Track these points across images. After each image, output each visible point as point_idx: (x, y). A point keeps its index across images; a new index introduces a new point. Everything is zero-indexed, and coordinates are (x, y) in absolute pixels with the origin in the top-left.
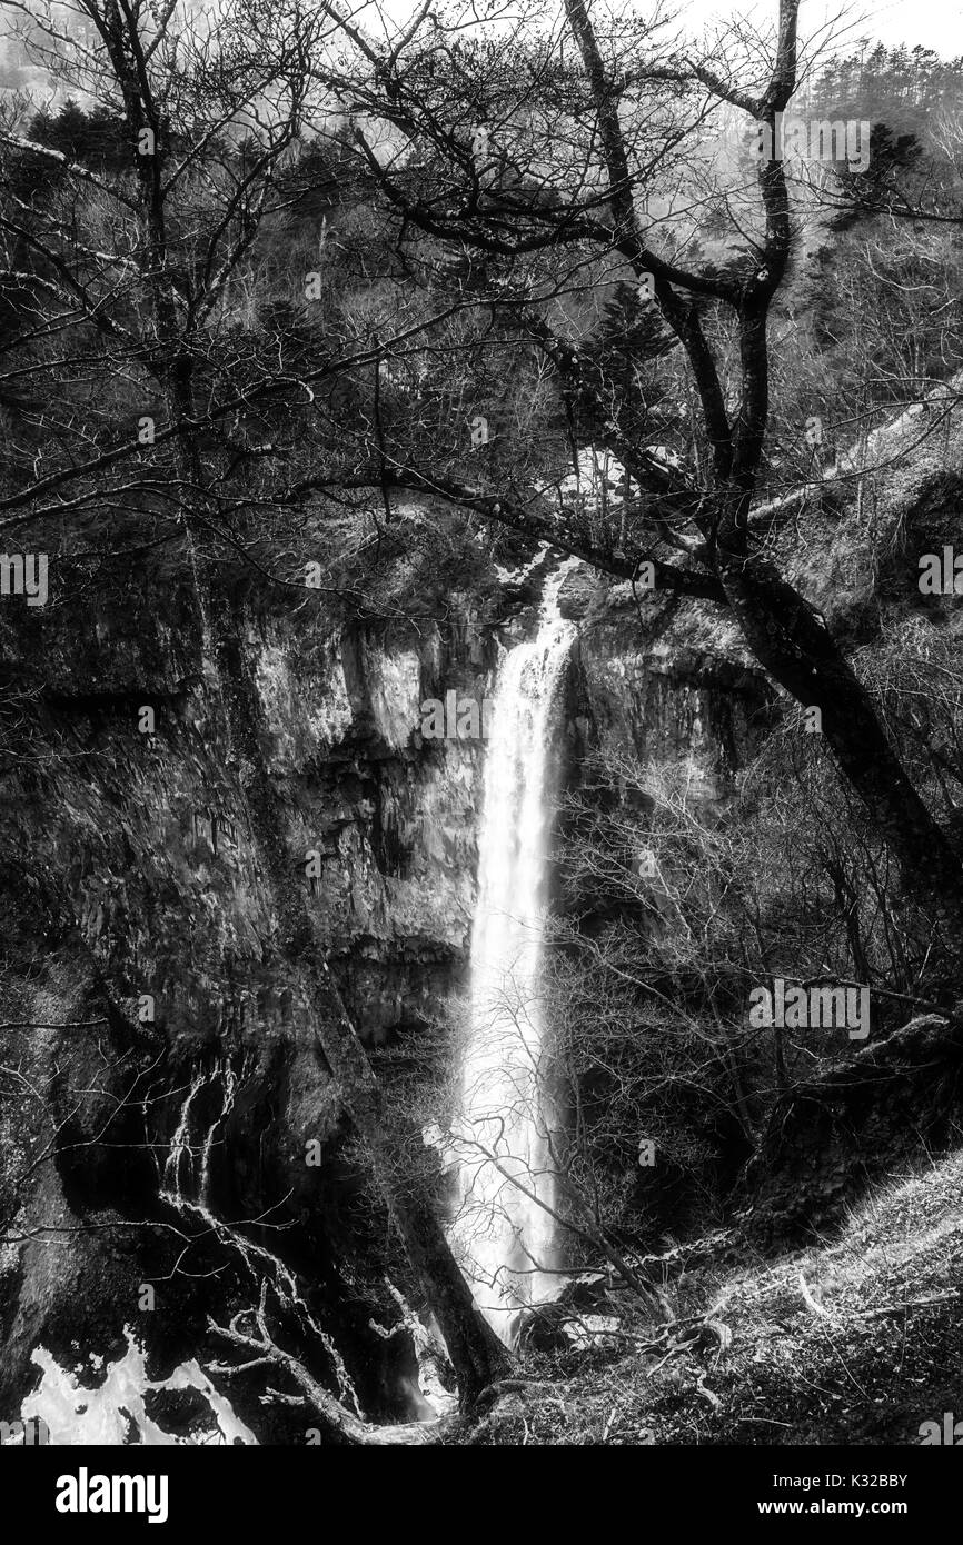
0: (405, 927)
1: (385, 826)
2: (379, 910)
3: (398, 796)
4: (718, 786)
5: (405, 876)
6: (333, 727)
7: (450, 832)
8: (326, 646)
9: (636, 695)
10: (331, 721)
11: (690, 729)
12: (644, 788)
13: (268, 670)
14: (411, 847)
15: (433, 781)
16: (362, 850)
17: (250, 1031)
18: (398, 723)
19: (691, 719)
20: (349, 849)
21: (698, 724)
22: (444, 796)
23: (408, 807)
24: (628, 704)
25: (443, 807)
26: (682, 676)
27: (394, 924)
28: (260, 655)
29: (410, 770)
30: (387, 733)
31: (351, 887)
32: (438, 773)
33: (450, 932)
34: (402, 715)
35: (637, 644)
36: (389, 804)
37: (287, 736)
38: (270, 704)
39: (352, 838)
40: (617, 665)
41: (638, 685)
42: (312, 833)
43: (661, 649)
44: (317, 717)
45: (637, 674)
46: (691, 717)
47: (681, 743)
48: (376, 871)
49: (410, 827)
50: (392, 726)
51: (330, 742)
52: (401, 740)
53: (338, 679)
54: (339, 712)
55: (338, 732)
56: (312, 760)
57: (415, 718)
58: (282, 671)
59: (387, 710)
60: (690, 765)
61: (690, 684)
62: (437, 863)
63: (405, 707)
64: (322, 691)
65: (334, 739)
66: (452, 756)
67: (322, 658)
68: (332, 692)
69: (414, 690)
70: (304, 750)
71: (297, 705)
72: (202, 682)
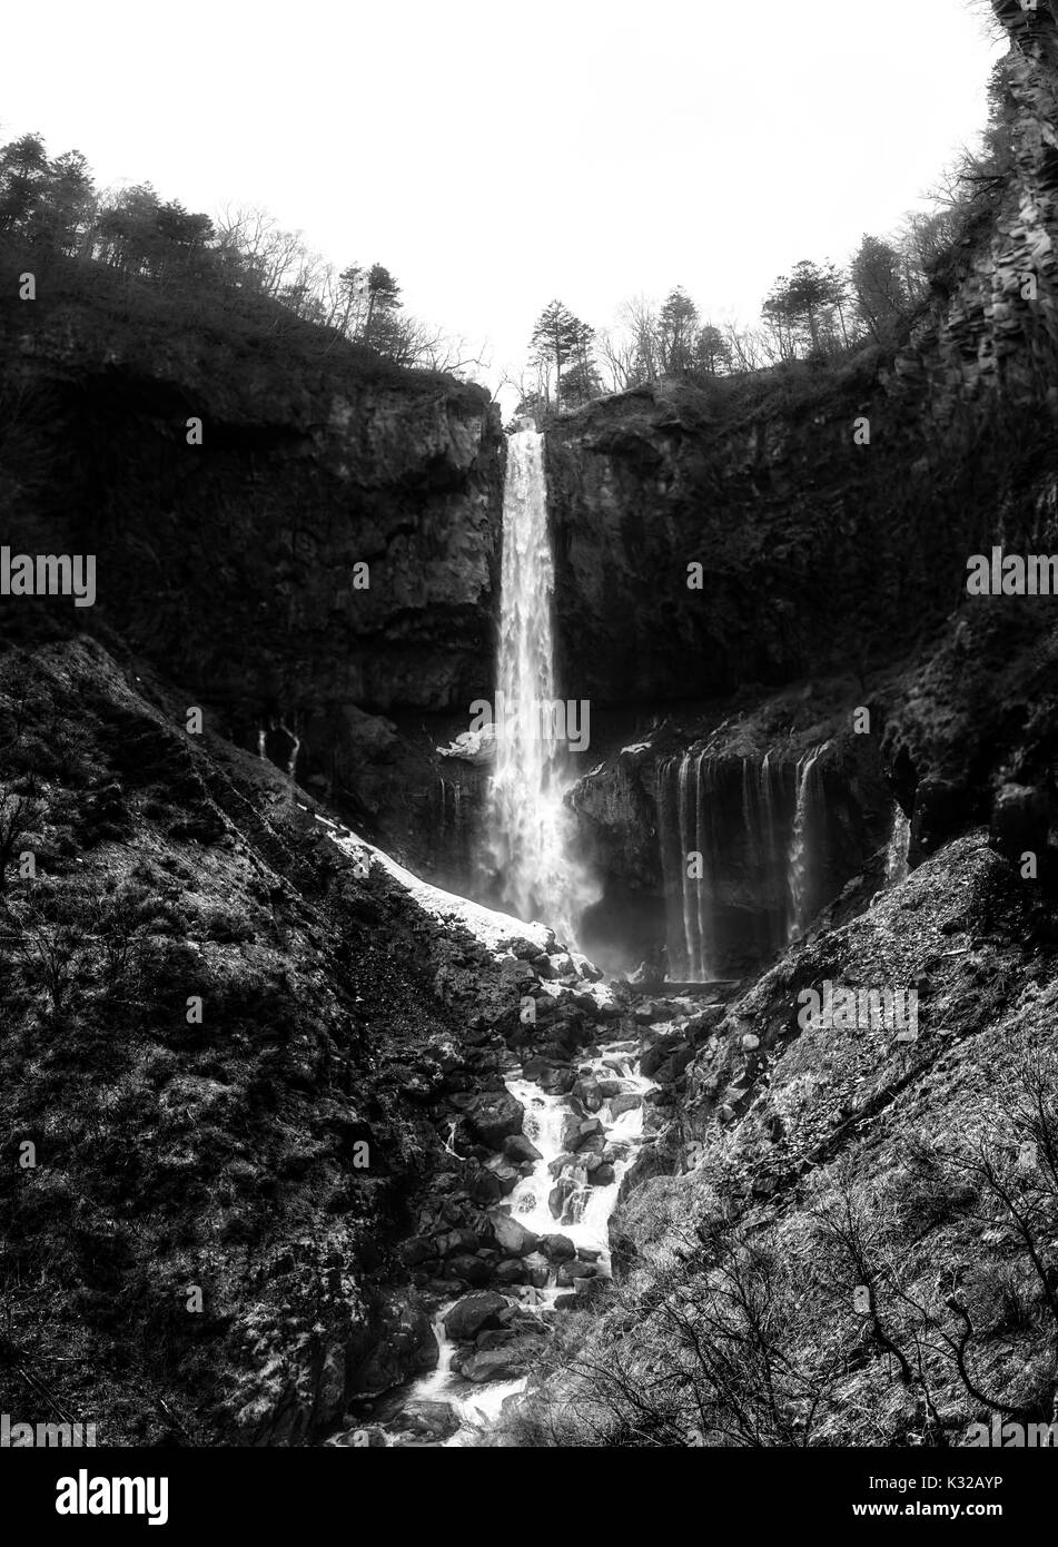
0: (439, 595)
1: (426, 532)
2: (418, 588)
4: (618, 500)
5: (443, 559)
6: (437, 446)
7: (470, 534)
8: (437, 403)
9: (577, 457)
11: (604, 473)
12: (585, 502)
14: (446, 542)
15: (461, 503)
16: (407, 550)
18: (465, 455)
19: (603, 468)
20: (397, 551)
21: (607, 471)
22: (468, 513)
23: (444, 522)
24: (575, 461)
25: (468, 519)
26: (602, 447)
27: (430, 594)
30: (456, 461)
31: (393, 577)
32: (466, 499)
33: (470, 595)
34: (468, 451)
35: (577, 435)
36: (427, 522)
38: (377, 443)
39: (401, 543)
40: (567, 443)
41: (580, 453)
42: (380, 534)
43: (588, 437)
44: (424, 442)
45: (579, 447)
46: (604, 468)
47: (601, 481)
49: (444, 532)
50: (462, 457)
51: (432, 455)
52: (467, 463)
53: (443, 420)
54: (443, 438)
55: (442, 446)
56: (410, 470)
57: (476, 452)
58: (391, 424)
59: (457, 449)
60: (605, 490)
61: (604, 453)
62: (465, 552)
63: (469, 447)
64: (431, 426)
65: (437, 452)
66: (474, 489)
67: (431, 410)
68: (439, 426)
69: (477, 436)
70: (404, 465)
71: (401, 439)
72: (323, 430)
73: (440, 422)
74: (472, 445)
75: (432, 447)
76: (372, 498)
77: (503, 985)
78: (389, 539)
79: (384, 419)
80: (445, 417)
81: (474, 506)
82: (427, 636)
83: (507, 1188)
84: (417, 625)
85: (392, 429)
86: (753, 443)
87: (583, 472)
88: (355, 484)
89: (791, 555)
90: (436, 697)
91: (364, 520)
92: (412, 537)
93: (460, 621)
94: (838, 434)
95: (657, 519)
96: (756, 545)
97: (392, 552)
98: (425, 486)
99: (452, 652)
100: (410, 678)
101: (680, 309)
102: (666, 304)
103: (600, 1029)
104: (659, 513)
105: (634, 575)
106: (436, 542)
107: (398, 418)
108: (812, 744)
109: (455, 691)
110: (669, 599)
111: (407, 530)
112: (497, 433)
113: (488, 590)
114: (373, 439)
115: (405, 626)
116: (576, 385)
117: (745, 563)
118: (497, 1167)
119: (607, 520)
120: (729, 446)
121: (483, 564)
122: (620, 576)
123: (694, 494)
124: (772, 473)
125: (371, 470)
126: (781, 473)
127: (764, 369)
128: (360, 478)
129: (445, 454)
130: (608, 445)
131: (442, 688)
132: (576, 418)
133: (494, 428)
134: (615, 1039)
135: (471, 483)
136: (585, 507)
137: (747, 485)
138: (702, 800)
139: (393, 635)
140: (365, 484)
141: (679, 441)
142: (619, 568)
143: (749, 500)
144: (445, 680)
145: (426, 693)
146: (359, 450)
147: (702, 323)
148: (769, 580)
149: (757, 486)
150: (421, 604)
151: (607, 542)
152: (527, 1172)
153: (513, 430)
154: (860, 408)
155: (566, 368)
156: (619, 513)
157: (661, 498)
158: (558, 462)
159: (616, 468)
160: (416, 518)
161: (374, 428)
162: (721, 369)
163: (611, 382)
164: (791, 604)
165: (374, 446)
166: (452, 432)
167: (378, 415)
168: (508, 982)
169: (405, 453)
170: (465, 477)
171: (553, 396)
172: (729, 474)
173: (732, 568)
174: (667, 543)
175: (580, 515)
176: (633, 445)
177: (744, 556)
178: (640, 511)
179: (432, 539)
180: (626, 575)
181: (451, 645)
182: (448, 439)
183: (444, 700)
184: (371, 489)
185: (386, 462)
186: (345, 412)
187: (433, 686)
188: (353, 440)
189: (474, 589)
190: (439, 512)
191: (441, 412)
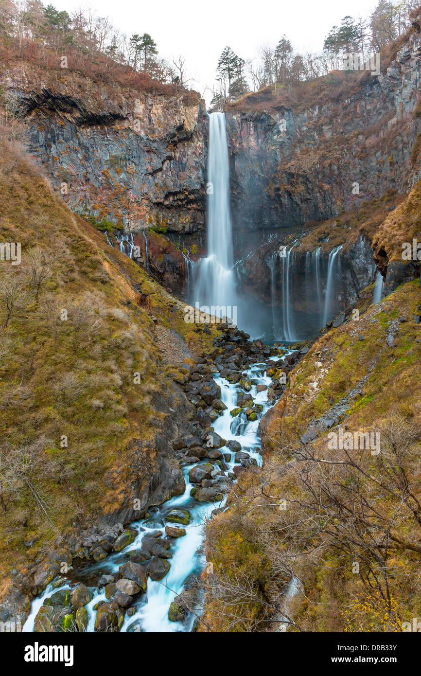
0: (184, 186)
1: (177, 160)
2: (175, 183)
4: (256, 143)
5: (185, 170)
7: (196, 160)
8: (178, 100)
9: (239, 123)
12: (242, 144)
13: (155, 111)
14: (186, 163)
15: (191, 146)
16: (170, 167)
18: (192, 124)
20: (166, 168)
21: (252, 129)
22: (194, 150)
23: (184, 155)
24: (238, 125)
25: (194, 153)
27: (181, 185)
29: (186, 144)
30: (188, 127)
31: (165, 179)
32: (193, 144)
33: (196, 185)
35: (238, 113)
36: (178, 155)
38: (155, 121)
39: (168, 164)
42: (160, 161)
44: (174, 119)
45: (239, 119)
46: (250, 128)
48: (175, 172)
49: (185, 159)
50: (190, 125)
51: (178, 125)
52: (193, 128)
53: (182, 109)
54: (182, 116)
55: (182, 121)
56: (170, 132)
57: (196, 123)
58: (160, 111)
60: (251, 138)
61: (250, 121)
62: (193, 167)
63: (193, 120)
64: (177, 112)
65: (180, 123)
66: (196, 140)
67: (176, 104)
69: (196, 115)
70: (167, 130)
71: (165, 118)
72: (133, 115)
73: (180, 110)
74: (194, 120)
75: (177, 121)
76: (155, 145)
77: (212, 340)
78: (163, 163)
79: (157, 109)
80: (182, 107)
81: (196, 147)
82: (180, 203)
83: (213, 420)
84: (176, 199)
85: (160, 114)
86: (316, 113)
87: (241, 130)
88: (148, 139)
89: (330, 165)
90: (184, 227)
91: (152, 155)
92: (172, 161)
93: (192, 197)
94: (356, 107)
95: (273, 150)
96: (316, 161)
97: (164, 168)
98: (176, 139)
99: (189, 209)
100: (174, 220)
101: (285, 47)
102: (278, 44)
103: (250, 358)
104: (274, 148)
105: (263, 175)
106: (182, 164)
107: (163, 108)
108: (337, 246)
109: (191, 225)
110: (277, 186)
111: (170, 158)
112: (204, 114)
113: (203, 183)
114: (153, 118)
115: (171, 199)
116: (237, 88)
117: (310, 170)
118: (210, 412)
119: (252, 152)
120: (306, 115)
121: (201, 173)
122: (257, 177)
123: (289, 139)
124: (324, 127)
125: (154, 133)
126: (328, 127)
127: (323, 77)
128: (150, 137)
129: (183, 125)
130: (252, 117)
131: (186, 224)
132: (238, 105)
133: (203, 111)
134: (256, 362)
135: (194, 137)
136: (243, 146)
137: (312, 134)
138: (290, 268)
139: (167, 203)
140: (151, 139)
141: (283, 114)
142: (256, 173)
143: (314, 140)
144: (187, 220)
145: (180, 226)
146: (148, 124)
147: (295, 53)
148: (320, 176)
149: (317, 135)
150: (178, 190)
151: (252, 162)
152: (221, 414)
153: (210, 112)
154: (367, 94)
155: (233, 81)
156: (257, 148)
157: (275, 141)
158: (231, 126)
159: (255, 127)
160: (173, 153)
161: (153, 113)
162: (303, 77)
163: (253, 87)
164: (329, 186)
165: (154, 122)
166: (186, 113)
167: (154, 107)
168: (214, 339)
169: (167, 125)
170: (192, 135)
171: (228, 95)
172: (305, 128)
173: (304, 171)
174: (276, 160)
175: (240, 149)
176: (263, 116)
177: (309, 166)
178: (266, 147)
179: (180, 161)
180: (259, 176)
181: (189, 206)
182: (184, 117)
183: (187, 229)
184: (154, 141)
185: (159, 129)
186: (140, 107)
187: (183, 223)
188: (145, 119)
189: (197, 183)
190: (182, 150)
191: (180, 104)
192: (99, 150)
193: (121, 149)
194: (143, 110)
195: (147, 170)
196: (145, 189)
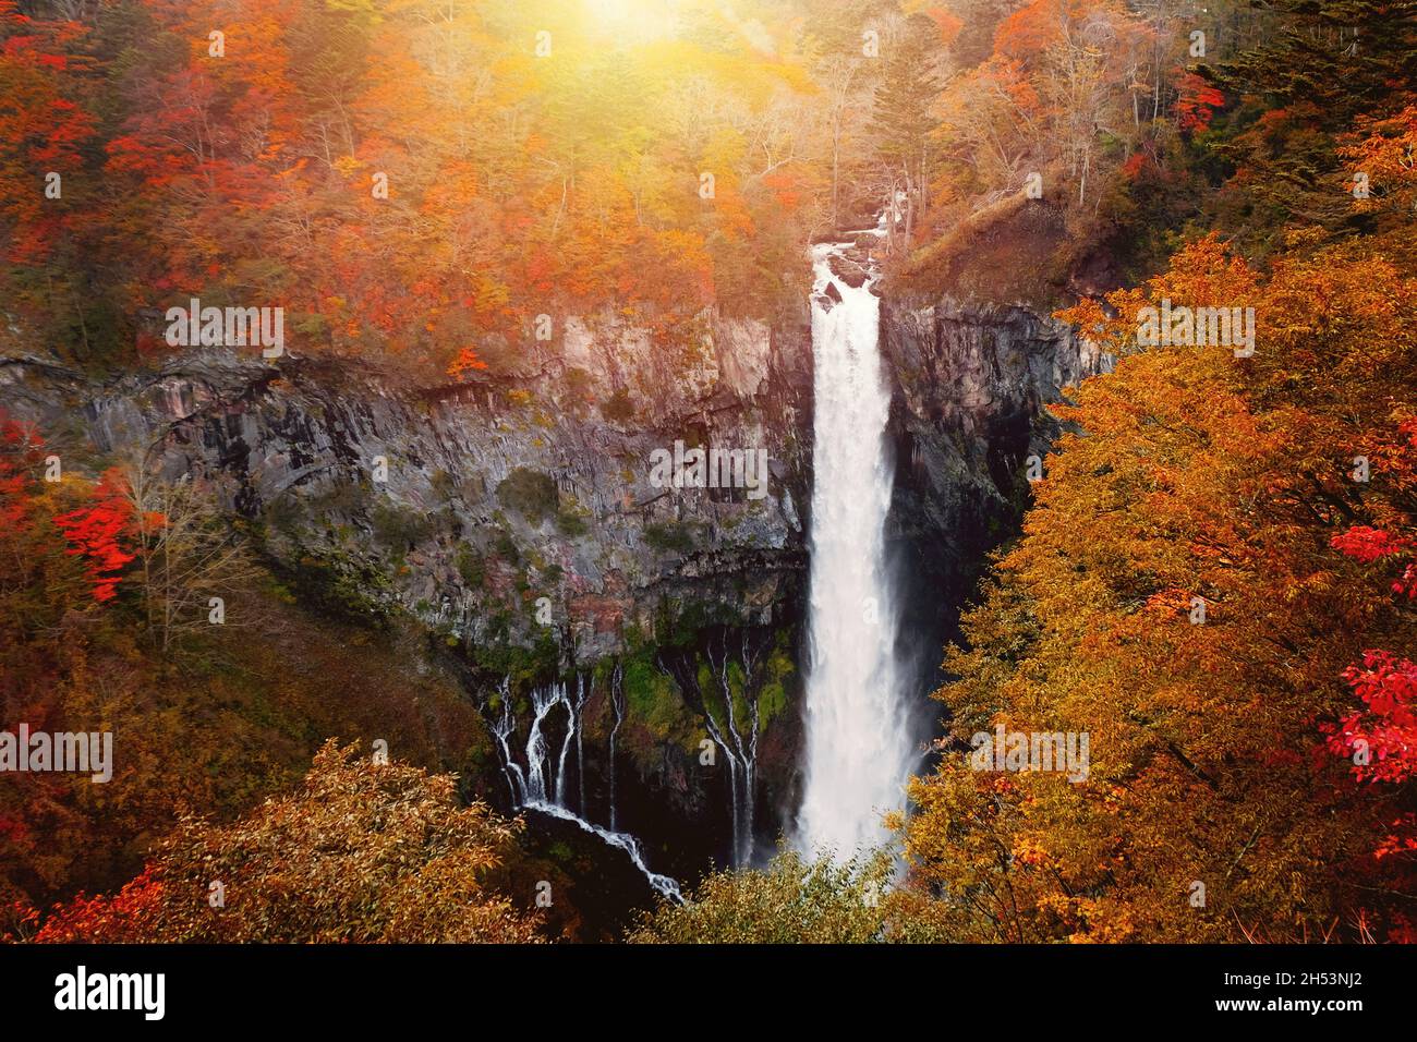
0: (734, 541)
2: (708, 531)
3: (728, 438)
5: (736, 499)
10: (698, 379)
11: (968, 356)
13: (629, 347)
17: (584, 655)
18: (749, 376)
21: (974, 352)
24: (923, 342)
26: (966, 320)
27: (723, 540)
28: (621, 335)
29: (741, 415)
30: (738, 385)
33: (774, 538)
34: (752, 369)
35: (929, 300)
37: (646, 399)
38: (630, 374)
40: (913, 315)
41: (931, 328)
43: (947, 301)
44: (684, 378)
45: (930, 321)
46: (969, 347)
48: (707, 500)
50: (743, 379)
51: (699, 394)
56: (674, 412)
57: (764, 371)
58: (644, 346)
59: (738, 367)
60: (968, 381)
61: (970, 324)
63: (754, 363)
64: (692, 357)
67: (690, 330)
68: (701, 356)
70: (666, 406)
71: (659, 371)
72: (561, 363)
73: (702, 350)
74: (758, 361)
75: (695, 388)
79: (634, 341)
81: (777, 421)
90: (755, 614)
97: (675, 489)
99: (771, 571)
100: (723, 599)
105: (1003, 500)
107: (651, 340)
109: (780, 608)
113: (799, 529)
114: (623, 370)
115: (704, 563)
119: (970, 424)
121: (790, 499)
125: (628, 411)
128: (617, 423)
130: (974, 317)
131: (762, 606)
136: (938, 410)
139: (691, 572)
140: (623, 430)
142: (981, 489)
144: (766, 597)
145: (745, 611)
146: (609, 386)
156: (989, 412)
159: (988, 343)
161: (624, 353)
165: (626, 380)
166: (723, 356)
167: (626, 336)
169: (666, 391)
175: (928, 422)
180: (994, 501)
181: (768, 566)
183: (766, 618)
184: (631, 433)
185: (644, 401)
186: (582, 339)
187: (752, 604)
188: (600, 373)
189: (779, 531)
190: (731, 434)
191: (705, 332)
192: (476, 454)
193: (537, 454)
194: (591, 347)
195: (618, 504)
196: (613, 558)
